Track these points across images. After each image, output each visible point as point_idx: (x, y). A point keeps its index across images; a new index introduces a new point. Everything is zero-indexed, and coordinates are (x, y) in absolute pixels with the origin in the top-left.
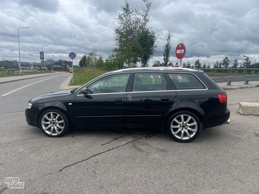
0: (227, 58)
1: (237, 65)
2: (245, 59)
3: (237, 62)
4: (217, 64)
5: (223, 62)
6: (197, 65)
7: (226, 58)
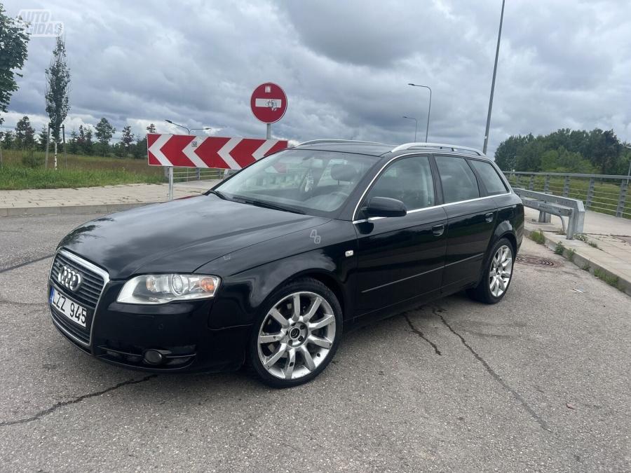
0: (106, 122)
1: (130, 140)
2: (148, 128)
3: (131, 134)
4: (82, 132)
5: (96, 128)
6: (23, 132)
7: (104, 121)
